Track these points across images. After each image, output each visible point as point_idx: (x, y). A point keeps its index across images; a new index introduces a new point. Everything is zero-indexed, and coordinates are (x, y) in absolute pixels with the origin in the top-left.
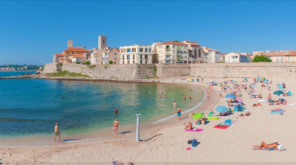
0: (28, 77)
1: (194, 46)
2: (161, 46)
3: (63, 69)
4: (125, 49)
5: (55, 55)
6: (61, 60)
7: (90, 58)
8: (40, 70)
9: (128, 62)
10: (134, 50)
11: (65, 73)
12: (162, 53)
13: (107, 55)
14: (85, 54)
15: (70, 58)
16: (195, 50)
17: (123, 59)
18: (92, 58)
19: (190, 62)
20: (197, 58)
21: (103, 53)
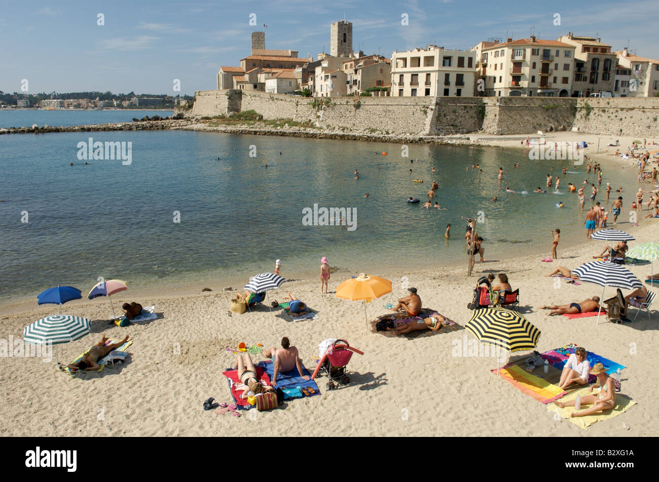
0: (156, 126)
1: (591, 50)
2: (500, 50)
3: (246, 105)
4: (405, 60)
5: (221, 71)
6: (238, 82)
7: (314, 79)
8: (184, 107)
9: (414, 91)
10: (429, 61)
11: (252, 116)
12: (501, 68)
13: (358, 73)
14: (299, 70)
15: (262, 78)
16: (594, 60)
17: (401, 83)
18: (318, 80)
19: (576, 94)
20: (598, 80)
21: (346, 68)
